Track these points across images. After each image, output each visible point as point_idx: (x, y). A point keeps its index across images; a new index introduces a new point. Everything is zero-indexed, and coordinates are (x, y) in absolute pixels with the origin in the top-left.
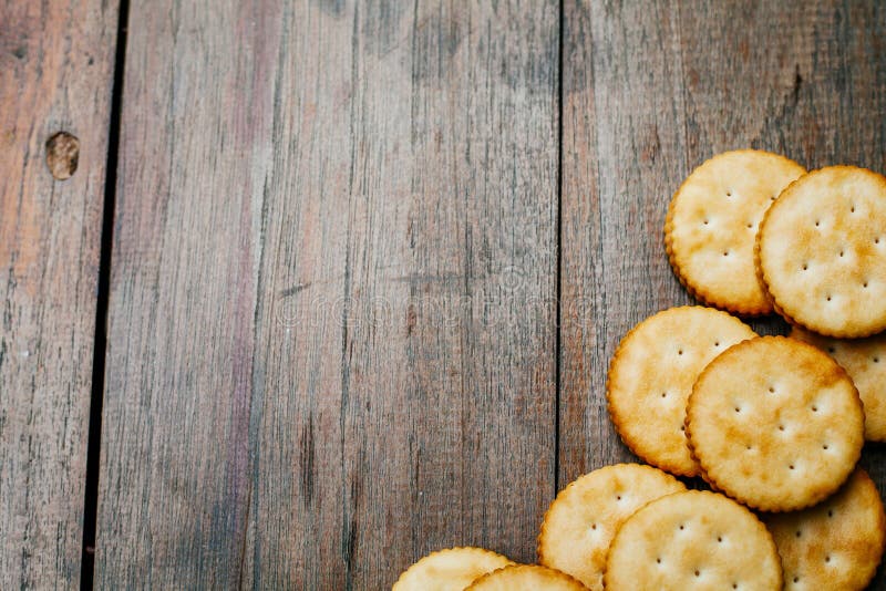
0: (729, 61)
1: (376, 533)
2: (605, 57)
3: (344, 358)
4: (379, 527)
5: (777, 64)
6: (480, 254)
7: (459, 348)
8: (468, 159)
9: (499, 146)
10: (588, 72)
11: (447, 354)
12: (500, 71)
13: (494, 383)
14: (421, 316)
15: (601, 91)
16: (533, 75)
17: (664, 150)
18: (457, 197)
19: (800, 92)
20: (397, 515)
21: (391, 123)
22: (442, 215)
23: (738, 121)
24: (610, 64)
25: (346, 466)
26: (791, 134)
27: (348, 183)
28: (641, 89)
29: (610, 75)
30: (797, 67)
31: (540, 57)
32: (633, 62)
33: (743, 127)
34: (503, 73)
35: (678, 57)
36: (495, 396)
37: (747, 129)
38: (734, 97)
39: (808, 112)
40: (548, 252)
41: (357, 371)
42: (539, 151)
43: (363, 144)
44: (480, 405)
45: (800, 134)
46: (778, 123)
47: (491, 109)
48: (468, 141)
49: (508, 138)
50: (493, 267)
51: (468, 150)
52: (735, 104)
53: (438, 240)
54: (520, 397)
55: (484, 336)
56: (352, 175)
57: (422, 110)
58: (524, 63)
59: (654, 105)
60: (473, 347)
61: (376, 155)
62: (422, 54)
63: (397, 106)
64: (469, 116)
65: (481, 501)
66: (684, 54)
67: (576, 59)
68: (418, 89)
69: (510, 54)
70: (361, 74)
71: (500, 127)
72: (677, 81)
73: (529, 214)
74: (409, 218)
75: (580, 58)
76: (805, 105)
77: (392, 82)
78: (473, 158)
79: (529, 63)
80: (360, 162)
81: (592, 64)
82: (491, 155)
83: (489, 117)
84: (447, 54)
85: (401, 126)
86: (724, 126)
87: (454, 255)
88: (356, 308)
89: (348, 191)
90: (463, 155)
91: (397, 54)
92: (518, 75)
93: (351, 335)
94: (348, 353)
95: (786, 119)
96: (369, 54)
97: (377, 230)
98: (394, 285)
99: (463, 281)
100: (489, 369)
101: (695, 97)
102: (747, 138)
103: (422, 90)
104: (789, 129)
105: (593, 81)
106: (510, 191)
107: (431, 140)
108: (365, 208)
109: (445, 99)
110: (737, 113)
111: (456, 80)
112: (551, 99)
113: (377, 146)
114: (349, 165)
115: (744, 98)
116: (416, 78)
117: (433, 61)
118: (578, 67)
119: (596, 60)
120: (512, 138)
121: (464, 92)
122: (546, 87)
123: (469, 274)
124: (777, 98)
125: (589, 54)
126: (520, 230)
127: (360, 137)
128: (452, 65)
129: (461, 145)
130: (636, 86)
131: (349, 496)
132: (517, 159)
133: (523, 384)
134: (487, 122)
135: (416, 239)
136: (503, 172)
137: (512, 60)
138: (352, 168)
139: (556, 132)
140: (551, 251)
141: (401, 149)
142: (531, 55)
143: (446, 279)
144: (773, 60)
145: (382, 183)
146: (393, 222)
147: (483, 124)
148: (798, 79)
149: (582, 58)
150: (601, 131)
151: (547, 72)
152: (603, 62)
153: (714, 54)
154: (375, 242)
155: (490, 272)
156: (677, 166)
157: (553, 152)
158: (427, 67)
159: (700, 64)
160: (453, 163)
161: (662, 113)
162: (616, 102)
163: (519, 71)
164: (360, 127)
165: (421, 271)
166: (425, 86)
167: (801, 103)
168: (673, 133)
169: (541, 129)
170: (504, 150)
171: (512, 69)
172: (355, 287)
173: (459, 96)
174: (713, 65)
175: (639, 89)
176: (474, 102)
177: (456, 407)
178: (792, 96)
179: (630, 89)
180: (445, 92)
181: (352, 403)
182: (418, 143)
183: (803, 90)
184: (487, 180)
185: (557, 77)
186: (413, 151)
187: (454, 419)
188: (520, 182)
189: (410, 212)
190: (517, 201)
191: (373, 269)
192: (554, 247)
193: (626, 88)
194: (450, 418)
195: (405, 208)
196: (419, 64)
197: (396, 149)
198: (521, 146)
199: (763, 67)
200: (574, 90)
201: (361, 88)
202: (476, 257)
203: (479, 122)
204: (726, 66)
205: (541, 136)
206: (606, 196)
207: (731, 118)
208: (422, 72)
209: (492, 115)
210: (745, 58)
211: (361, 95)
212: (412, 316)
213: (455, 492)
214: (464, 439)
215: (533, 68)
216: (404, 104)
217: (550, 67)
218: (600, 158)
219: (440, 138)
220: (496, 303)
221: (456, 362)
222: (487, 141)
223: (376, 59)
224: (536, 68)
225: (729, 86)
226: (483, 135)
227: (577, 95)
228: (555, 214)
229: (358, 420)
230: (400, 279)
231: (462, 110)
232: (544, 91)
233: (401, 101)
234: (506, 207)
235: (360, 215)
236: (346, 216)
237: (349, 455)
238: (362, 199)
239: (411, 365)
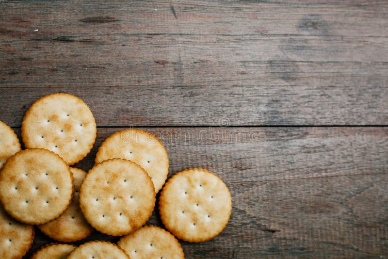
0: (281, 201)
1: (69, 50)
2: (282, 146)
3: (144, 34)
4: (72, 51)
5: (280, 222)
6: (192, 92)
7: (150, 84)
8: (234, 86)
9: (240, 99)
10: (274, 138)
11: (147, 79)
12: (274, 99)
13: (135, 99)
14: (164, 67)
15: (266, 144)
16: (273, 114)
17: (240, 172)
18: (217, 81)
19: (267, 232)
20: (77, 59)
21: (250, 52)
22: (208, 75)
23: (254, 205)
24: (278, 148)
25: (98, 36)
26: (249, 228)
27: (222, 34)
28: (268, 162)
29: (273, 148)
30: (279, 231)
31: (281, 117)
32: (280, 158)
33: (251, 207)
34: (274, 101)
35: (282, 178)
36: (129, 100)
37: (250, 208)
38: (265, 202)
39: (259, 236)
40: (193, 122)
41: (139, 40)
42: (238, 117)
43: (240, 39)
44: (125, 93)
45: (249, 232)
46: (253, 222)
47: (257, 96)
48: (242, 86)
49: (244, 103)
50: (186, 98)
51: (238, 86)
52: (261, 203)
53: (197, 73)
54: (130, 111)
55: (156, 95)
56: (226, 35)
57: (256, 65)
58: (278, 110)
59: (260, 167)
60: (151, 90)
61: (235, 46)
62: (281, 65)
63: (257, 54)
64: (253, 86)
65: (84, 95)
66: (283, 181)
67: (281, 133)
68: (265, 63)
69: (282, 104)
70: (271, 38)
71: (249, 100)
72: (272, 177)
73: (210, 113)
74: (207, 61)
75: (281, 134)
76: (262, 234)
77: (268, 52)
78: (234, 88)
79: (278, 112)
80: (232, 39)
81: (278, 140)
82: (236, 96)
83: (253, 95)
84: (281, 76)
85: (248, 56)
86: (252, 198)
87: (191, 81)
88: (167, 39)
89: (219, 34)
90: (236, 84)
91: (280, 53)
92: (272, 107)
93: (155, 37)
94: (147, 36)
95: (255, 226)
96: (281, 41)
97: (201, 47)
98: (177, 55)
99: (180, 85)
100: (141, 97)
101: (264, 186)
102: (246, 208)
103: (265, 65)
104: (251, 227)
105: (270, 140)
106: (220, 105)
107: (242, 69)
108: (211, 41)
109: (261, 75)
110: (257, 204)
111: (270, 80)
112: (262, 122)
113: (239, 46)
114: (230, 34)
115: (264, 207)
116: (270, 62)
117: (278, 70)
118: (277, 134)
119: (281, 141)
120: (244, 105)
121: (264, 84)
122: (267, 120)
123: (183, 87)
124: (265, 222)
125: (283, 138)
126: (203, 109)
127: (243, 39)
128: (277, 78)
129: (240, 83)
130: (269, 159)
131: (85, 38)
132: (234, 108)
133: (135, 112)
134: (251, 94)
135: (198, 64)
136: (229, 101)
137: (279, 105)
138: (229, 35)
139: (247, 124)
140: (193, 123)
141: (238, 56)
142: (282, 113)
143: (180, 77)
144: (282, 220)
145: (222, 48)
146: (205, 54)
147: (250, 92)
148: (273, 231)
149: (281, 135)
150: (248, 144)
151: (274, 120)
152: (280, 145)
153: (284, 194)
154: (196, 46)
155: (184, 96)
156: (233, 178)
157: (238, 123)
158: (275, 67)
159: (279, 188)
160: (232, 79)
161: (257, 171)
162: (261, 151)
163: (274, 108)
164: (247, 38)
165: (183, 67)
166: (267, 66)
167: (263, 232)
168: (248, 176)
169: (248, 118)
170: (238, 102)
171: (275, 105)
172: (176, 38)
173: (263, 82)
174: (279, 194)
175: (267, 161)
176: (260, 88)
177: (124, 83)
178: (266, 228)
179: (267, 157)
180: (264, 75)
181: (125, 38)
182: (241, 64)
183: (269, 234)
184: (225, 94)
185: (272, 124)
186: (237, 62)
187: (119, 83)
188: (224, 109)
189: (209, 61)
190: (216, 108)
191: (184, 46)
192: (195, 124)
193: (268, 155)
194: (119, 80)
195: (211, 59)
196: (276, 63)
197: (237, 54)
198: (240, 109)
199: (279, 216)
200: (266, 132)
201: (266, 38)
202: (191, 90)
203: (251, 90)
204: (279, 199)
205: (245, 118)
206: (219, 147)
207: (255, 201)
208: (273, 65)
209: (254, 96)
210: (283, 208)
211: (262, 38)
212: (164, 63)
213: (88, 84)
214: (110, 87)
215: (276, 114)
216: (258, 57)
217: (276, 121)
218: (236, 144)
219: (243, 73)
220: (171, 99)
221: (144, 83)
222: (242, 94)
223: (278, 44)
224: (276, 115)
225: (269, 200)
226: (245, 93)
227: (265, 133)
228: (210, 124)
229: (118, 41)
230: (180, 57)
231: (256, 83)
232: (266, 119)
233: (259, 56)
234: (214, 103)
235: (208, 39)
236: (207, 33)
237: (102, 37)
238: (215, 40)
239: (142, 63)
